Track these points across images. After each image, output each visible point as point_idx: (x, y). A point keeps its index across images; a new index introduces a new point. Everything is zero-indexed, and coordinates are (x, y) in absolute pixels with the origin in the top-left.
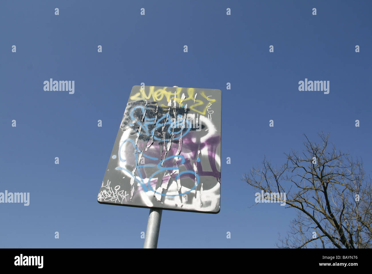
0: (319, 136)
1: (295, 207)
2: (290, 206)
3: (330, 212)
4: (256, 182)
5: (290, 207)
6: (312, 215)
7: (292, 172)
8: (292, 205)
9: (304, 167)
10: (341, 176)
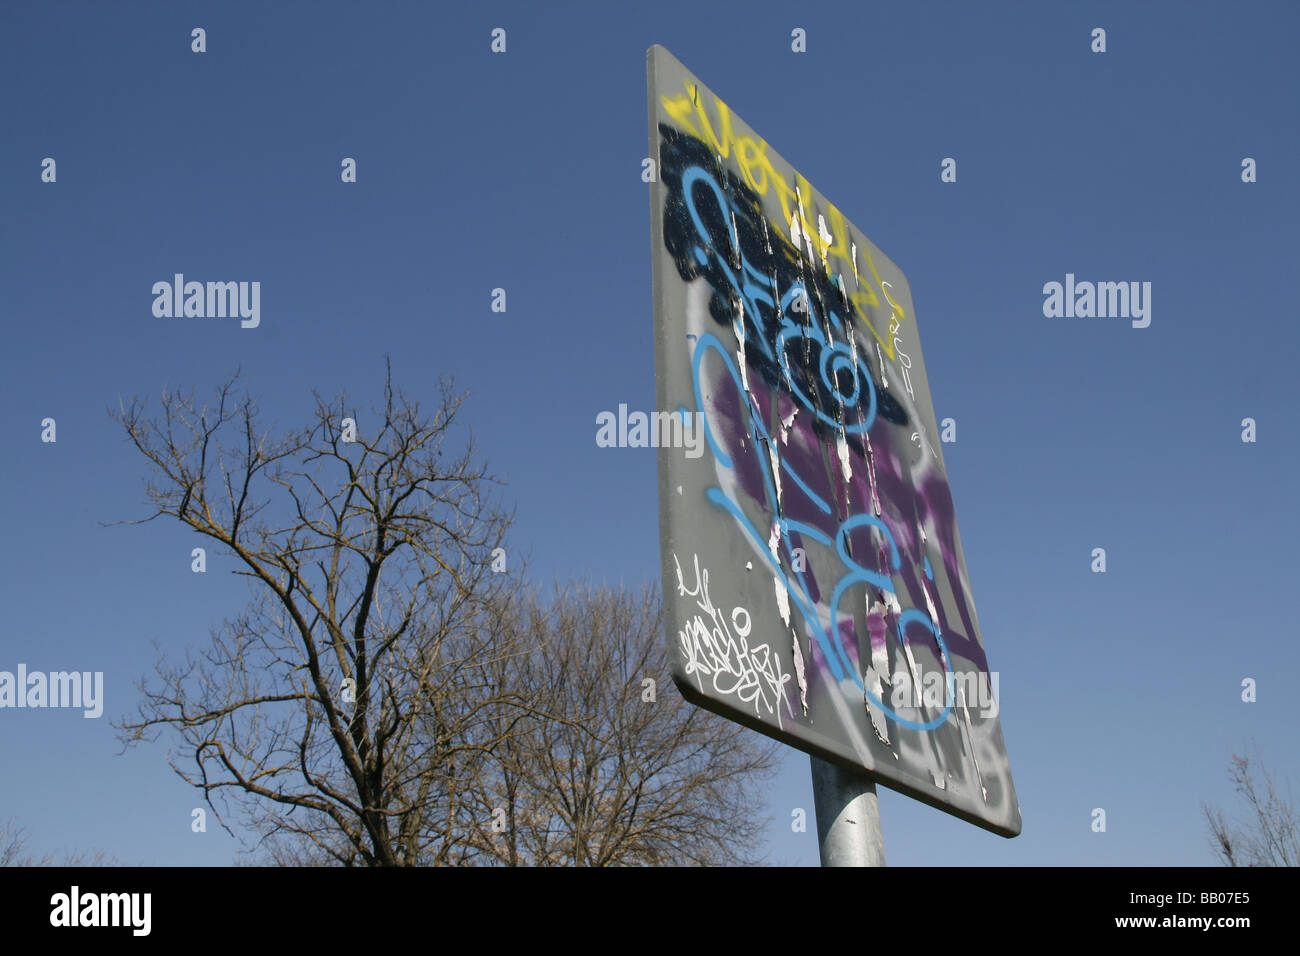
0: (439, 387)
1: (267, 580)
2: (253, 572)
3: (359, 632)
4: (172, 448)
5: (248, 574)
6: (309, 626)
7: (305, 462)
8: (257, 570)
9: (351, 462)
10: (449, 535)
